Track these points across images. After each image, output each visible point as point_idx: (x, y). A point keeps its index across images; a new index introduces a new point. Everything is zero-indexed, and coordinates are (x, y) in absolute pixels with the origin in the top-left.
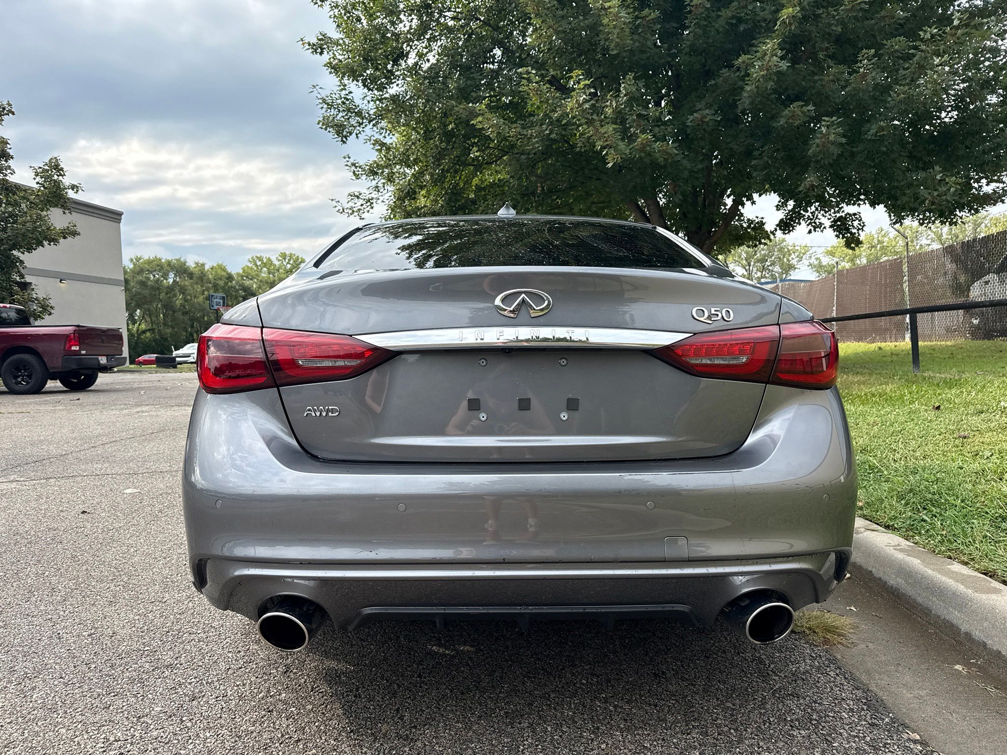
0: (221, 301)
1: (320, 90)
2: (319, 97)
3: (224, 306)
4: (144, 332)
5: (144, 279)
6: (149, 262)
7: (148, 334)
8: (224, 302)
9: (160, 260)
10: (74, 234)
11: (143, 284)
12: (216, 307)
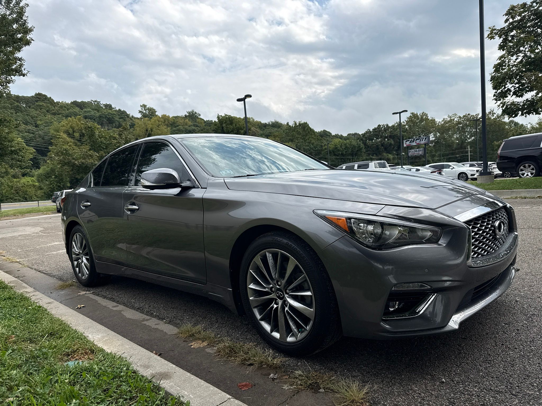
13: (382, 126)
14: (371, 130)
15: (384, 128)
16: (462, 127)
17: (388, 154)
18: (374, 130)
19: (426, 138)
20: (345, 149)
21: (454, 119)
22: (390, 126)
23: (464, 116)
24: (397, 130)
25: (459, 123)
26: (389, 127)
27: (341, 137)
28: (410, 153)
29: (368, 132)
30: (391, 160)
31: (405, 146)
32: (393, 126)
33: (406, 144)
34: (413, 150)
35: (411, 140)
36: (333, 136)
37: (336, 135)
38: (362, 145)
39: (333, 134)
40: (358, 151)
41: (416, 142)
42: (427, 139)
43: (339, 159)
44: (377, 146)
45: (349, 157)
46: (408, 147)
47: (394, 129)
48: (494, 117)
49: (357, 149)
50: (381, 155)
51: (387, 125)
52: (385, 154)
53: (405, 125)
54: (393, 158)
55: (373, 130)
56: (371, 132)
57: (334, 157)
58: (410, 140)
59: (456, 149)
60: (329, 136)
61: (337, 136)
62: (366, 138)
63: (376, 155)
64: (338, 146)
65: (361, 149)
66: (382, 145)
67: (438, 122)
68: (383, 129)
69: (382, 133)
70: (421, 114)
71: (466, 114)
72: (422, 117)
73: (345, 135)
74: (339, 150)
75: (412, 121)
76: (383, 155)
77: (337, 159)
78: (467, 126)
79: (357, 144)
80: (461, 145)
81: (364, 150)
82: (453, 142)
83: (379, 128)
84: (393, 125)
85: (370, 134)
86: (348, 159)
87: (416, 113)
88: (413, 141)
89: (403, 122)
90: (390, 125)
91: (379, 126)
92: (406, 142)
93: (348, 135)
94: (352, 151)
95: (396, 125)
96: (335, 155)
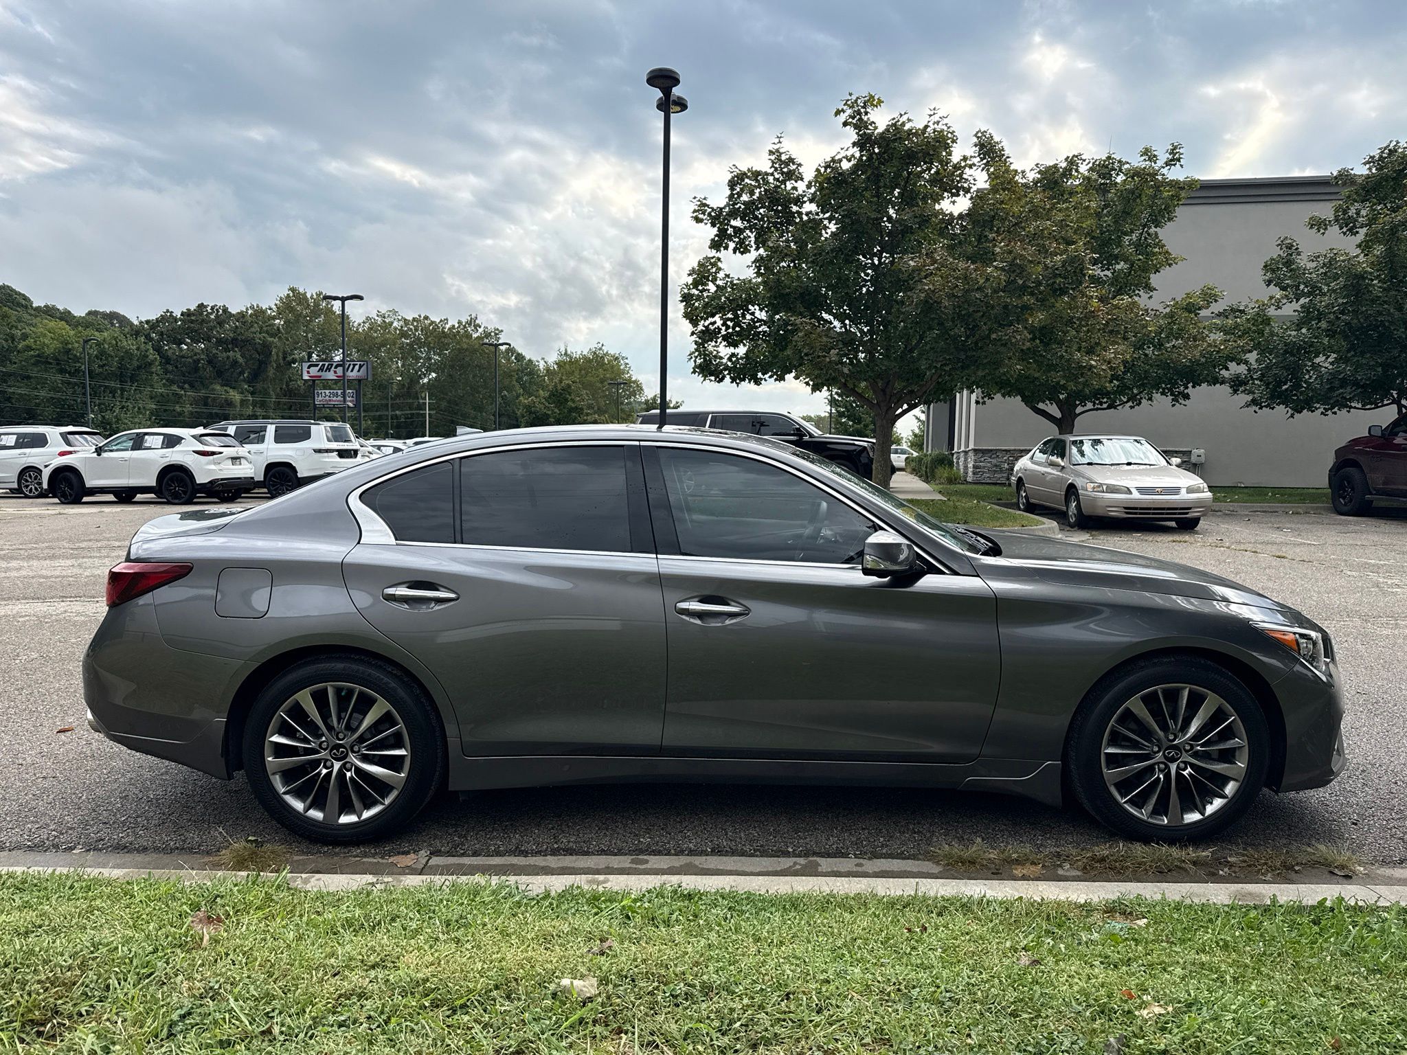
13: (209, 309)
14: (177, 314)
15: (217, 316)
16: (411, 345)
17: (228, 389)
18: (187, 314)
19: (361, 367)
20: (96, 356)
21: (392, 323)
22: (234, 312)
23: (414, 319)
24: (252, 326)
25: (404, 334)
26: (231, 315)
27: (66, 316)
28: (320, 398)
29: (167, 318)
30: (235, 407)
31: (306, 377)
32: (242, 315)
33: (308, 372)
34: (327, 392)
35: (324, 365)
36: (38, 309)
37: (46, 306)
38: (152, 355)
39: (38, 302)
40: (139, 367)
41: (335, 372)
42: (364, 368)
43: (76, 384)
44: (194, 361)
45: (113, 384)
46: (314, 381)
47: (244, 323)
48: (478, 334)
49: (135, 363)
50: (206, 387)
51: (225, 310)
52: (218, 387)
53: (274, 318)
54: (242, 401)
55: (182, 314)
56: (176, 320)
57: (59, 377)
58: (321, 363)
59: (397, 396)
60: (26, 307)
61: (49, 311)
62: (162, 334)
63: (192, 386)
64: (77, 345)
65: (150, 364)
66: (210, 362)
67: (356, 324)
68: (212, 317)
69: (211, 329)
70: (315, 297)
71: (420, 316)
72: (317, 304)
73: (79, 311)
74: (77, 360)
75: (292, 310)
76: (213, 390)
77: (69, 383)
78: (421, 345)
79: (138, 349)
80: (409, 388)
81: (157, 368)
82: (390, 381)
83: (201, 314)
84: (242, 312)
85: (174, 325)
86: (106, 387)
87: (301, 290)
88: (329, 369)
89: (270, 309)
90: (234, 310)
91: (201, 306)
92: (309, 367)
93: (90, 313)
94: (121, 367)
95: (250, 312)
96: (62, 371)
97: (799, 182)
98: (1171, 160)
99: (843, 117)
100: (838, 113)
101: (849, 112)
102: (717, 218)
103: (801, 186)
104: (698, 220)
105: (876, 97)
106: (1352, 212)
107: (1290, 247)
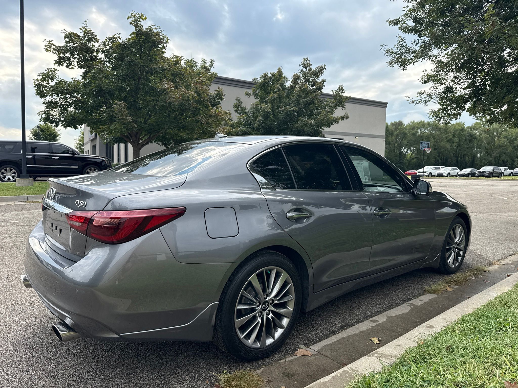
0: (427, 145)
1: (385, 47)
2: (385, 50)
3: (428, 148)
4: (413, 159)
5: (415, 132)
6: (418, 123)
7: (415, 160)
8: (428, 146)
9: (424, 122)
10: (347, 118)
11: (414, 135)
12: (423, 149)
97: (96, 43)
98: (211, 65)
99: (130, 20)
100: (128, 18)
101: (133, 19)
102: (58, 50)
103: (96, 45)
104: (47, 50)
105: (144, 16)
106: (257, 92)
107: (239, 100)
